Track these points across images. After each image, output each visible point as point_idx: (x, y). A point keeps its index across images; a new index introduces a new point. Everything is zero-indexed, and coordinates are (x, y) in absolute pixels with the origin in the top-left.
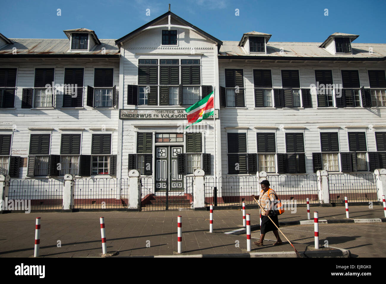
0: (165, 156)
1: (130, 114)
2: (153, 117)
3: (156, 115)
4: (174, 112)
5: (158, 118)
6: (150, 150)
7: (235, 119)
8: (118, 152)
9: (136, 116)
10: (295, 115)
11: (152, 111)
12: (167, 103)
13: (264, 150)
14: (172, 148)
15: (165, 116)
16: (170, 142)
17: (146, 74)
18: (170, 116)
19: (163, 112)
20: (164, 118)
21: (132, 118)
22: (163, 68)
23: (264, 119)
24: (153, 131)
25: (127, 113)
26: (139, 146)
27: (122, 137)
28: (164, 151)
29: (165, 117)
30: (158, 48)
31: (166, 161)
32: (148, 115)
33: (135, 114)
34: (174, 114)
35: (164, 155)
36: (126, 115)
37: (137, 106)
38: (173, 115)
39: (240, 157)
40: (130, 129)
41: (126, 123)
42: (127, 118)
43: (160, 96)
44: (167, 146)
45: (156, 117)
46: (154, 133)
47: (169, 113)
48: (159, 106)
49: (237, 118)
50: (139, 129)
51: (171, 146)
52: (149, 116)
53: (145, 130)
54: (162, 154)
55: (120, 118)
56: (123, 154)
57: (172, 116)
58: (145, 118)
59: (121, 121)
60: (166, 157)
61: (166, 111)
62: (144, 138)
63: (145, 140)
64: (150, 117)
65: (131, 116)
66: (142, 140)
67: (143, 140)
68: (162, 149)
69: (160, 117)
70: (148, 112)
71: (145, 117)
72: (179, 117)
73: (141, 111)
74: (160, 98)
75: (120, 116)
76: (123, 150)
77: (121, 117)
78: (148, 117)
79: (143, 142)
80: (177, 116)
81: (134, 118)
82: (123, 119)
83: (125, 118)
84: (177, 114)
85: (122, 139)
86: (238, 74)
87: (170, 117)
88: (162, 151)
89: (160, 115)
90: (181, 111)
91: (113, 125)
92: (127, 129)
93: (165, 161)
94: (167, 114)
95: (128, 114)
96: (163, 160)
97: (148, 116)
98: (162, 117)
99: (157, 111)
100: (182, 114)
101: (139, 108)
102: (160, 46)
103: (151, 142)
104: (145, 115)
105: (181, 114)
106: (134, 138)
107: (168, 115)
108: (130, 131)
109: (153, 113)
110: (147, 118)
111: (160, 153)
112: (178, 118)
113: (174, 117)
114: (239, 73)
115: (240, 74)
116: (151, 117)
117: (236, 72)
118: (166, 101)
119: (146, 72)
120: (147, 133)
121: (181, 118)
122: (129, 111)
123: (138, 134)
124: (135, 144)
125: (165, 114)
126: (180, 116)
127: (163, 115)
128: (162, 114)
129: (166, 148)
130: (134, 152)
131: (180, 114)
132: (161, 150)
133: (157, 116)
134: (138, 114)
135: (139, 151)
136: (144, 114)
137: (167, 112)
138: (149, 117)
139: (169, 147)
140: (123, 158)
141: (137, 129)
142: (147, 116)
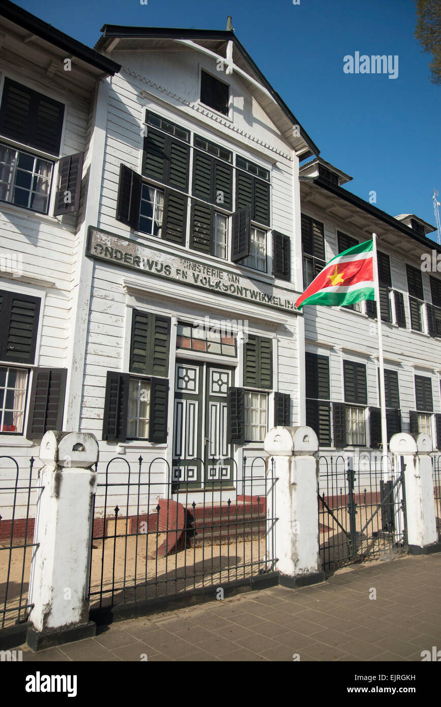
0: (194, 390)
1: (118, 249)
2: (173, 275)
3: (181, 272)
4: (221, 274)
5: (185, 280)
6: (162, 369)
7: (313, 322)
8: (74, 362)
9: (132, 262)
10: (388, 336)
11: (173, 257)
12: (207, 248)
13: (353, 398)
14: (211, 369)
15: (201, 280)
16: (207, 352)
17: (163, 156)
18: (211, 284)
19: (197, 269)
20: (199, 284)
21: (122, 262)
22: (201, 159)
23: (353, 334)
24: (174, 316)
25: (109, 244)
26: (137, 351)
27: (90, 314)
28: (191, 374)
29: (202, 283)
30: (191, 106)
31: (197, 403)
32: (162, 265)
33: (131, 255)
34: (221, 280)
35: (191, 385)
36: (107, 248)
37: (136, 232)
38: (220, 282)
39: (321, 408)
40: (112, 295)
41: (104, 272)
42: (108, 257)
43: (193, 226)
44: (199, 363)
45: (179, 277)
46: (174, 321)
47: (211, 274)
48: (187, 248)
49: (315, 322)
50: (139, 299)
51: (210, 365)
52: (164, 270)
53: (153, 308)
54: (187, 382)
55: (89, 255)
56: (89, 369)
57: (218, 284)
58: (156, 272)
59: (91, 263)
60: (197, 392)
61: (204, 268)
62: (149, 330)
63: (151, 335)
64: (168, 273)
65: (119, 255)
66: (143, 333)
67: (147, 334)
68: (187, 369)
69: (190, 280)
70: (162, 259)
71: (156, 269)
72: (231, 290)
73: (145, 248)
74: (193, 231)
75: (88, 248)
76: (89, 356)
77: (93, 252)
78: (163, 272)
79: (148, 340)
80: (226, 287)
81: (126, 263)
82: (96, 259)
83: (103, 256)
84: (228, 284)
85: (89, 321)
86: (317, 230)
87: (213, 286)
88: (187, 375)
89: (190, 273)
90: (234, 277)
91: (48, 272)
92: (103, 293)
93: (194, 405)
94: (207, 277)
95: (112, 249)
96: (189, 402)
97: (162, 268)
98: (196, 281)
99: (183, 260)
100: (238, 286)
101: (139, 240)
102: (195, 101)
103: (165, 344)
104: (156, 266)
105: (236, 285)
106: (124, 325)
107: (209, 278)
108: (113, 300)
109: (175, 264)
110: (159, 273)
111: (183, 378)
112: (229, 292)
113: (220, 288)
114: (319, 229)
115: (319, 231)
116: (170, 274)
117: (314, 225)
118: (205, 242)
119: (163, 150)
120: (159, 318)
121: (235, 294)
122: (115, 239)
123: (136, 313)
124: (126, 342)
125: (202, 276)
126: (233, 288)
127: (198, 275)
128: (196, 273)
129: (198, 369)
130: (123, 366)
131: (232, 283)
132: (184, 370)
133: (184, 275)
134: (138, 257)
135: (136, 365)
136: (153, 262)
137: (206, 271)
138: (165, 272)
139: (205, 367)
140: (89, 381)
141: (133, 298)
142: (159, 267)
